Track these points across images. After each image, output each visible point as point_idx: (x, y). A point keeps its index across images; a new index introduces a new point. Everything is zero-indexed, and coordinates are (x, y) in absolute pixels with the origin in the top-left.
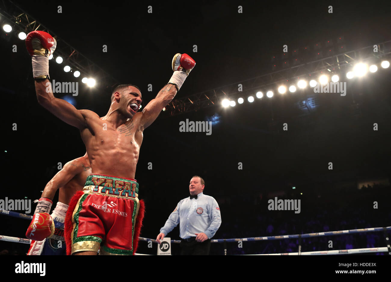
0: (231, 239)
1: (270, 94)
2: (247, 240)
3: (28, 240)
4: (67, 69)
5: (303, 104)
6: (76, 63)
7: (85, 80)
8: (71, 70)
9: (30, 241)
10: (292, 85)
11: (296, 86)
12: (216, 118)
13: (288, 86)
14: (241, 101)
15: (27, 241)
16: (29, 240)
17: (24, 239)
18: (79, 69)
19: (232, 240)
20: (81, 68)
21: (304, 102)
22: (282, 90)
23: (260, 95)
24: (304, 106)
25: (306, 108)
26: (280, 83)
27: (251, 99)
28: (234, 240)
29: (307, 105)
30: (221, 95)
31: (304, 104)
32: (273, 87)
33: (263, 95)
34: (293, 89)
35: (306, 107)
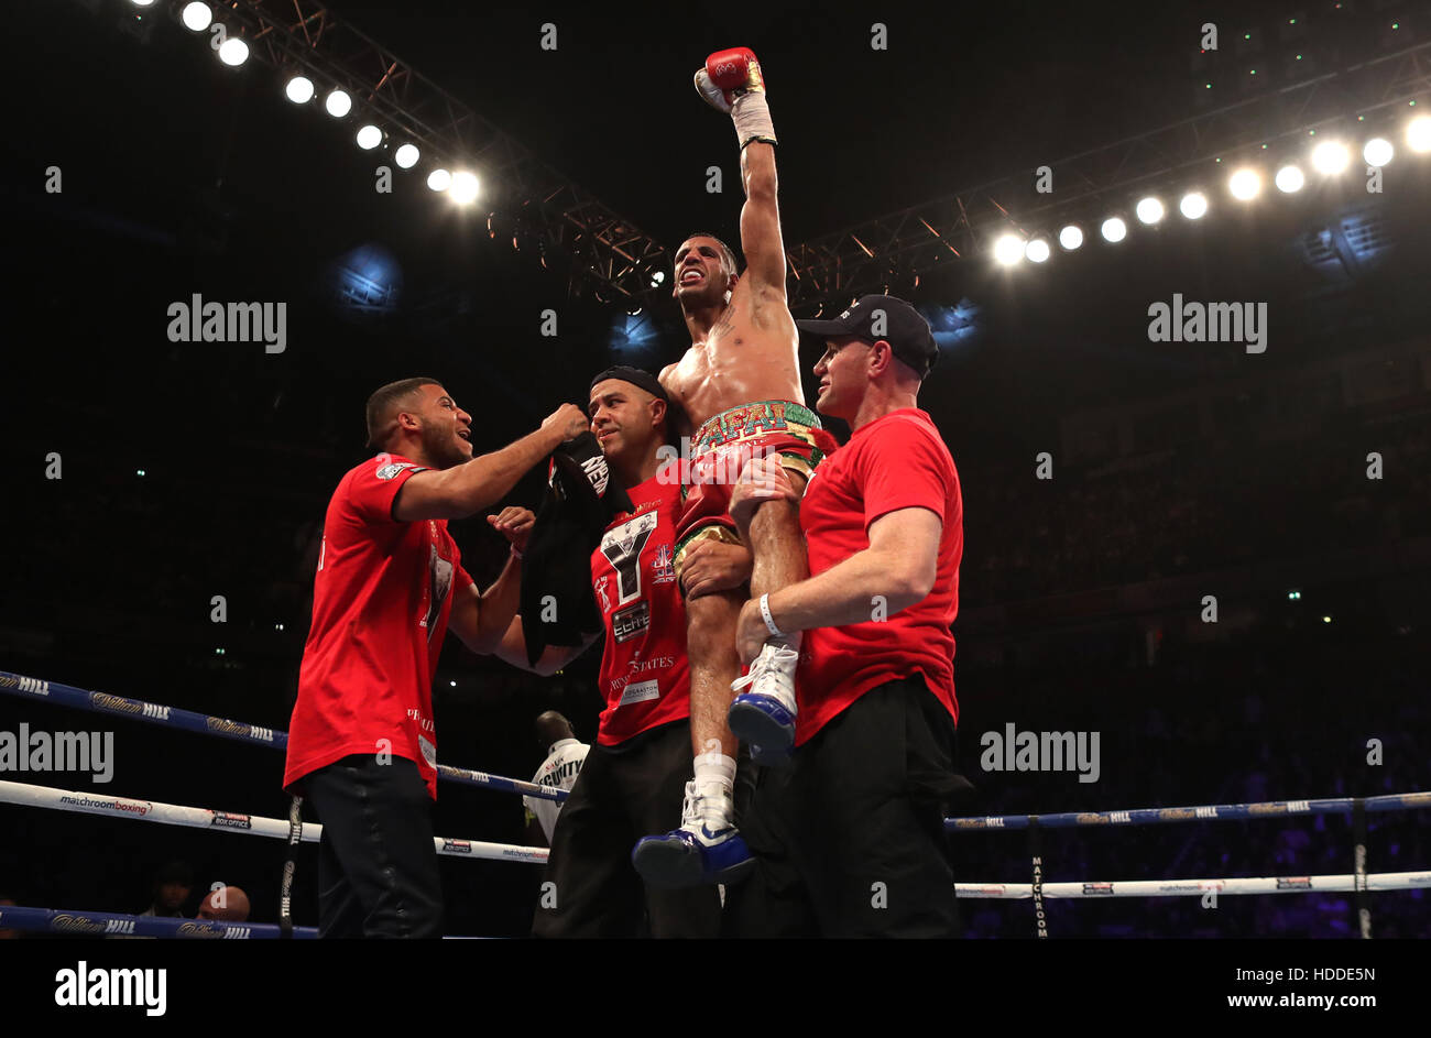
0: (1062, 816)
1: (1194, 206)
2: (1128, 820)
3: (246, 818)
4: (369, 137)
5: (1320, 243)
6: (403, 113)
7: (438, 180)
8: (384, 141)
9: (251, 821)
10: (1288, 162)
11: (1306, 167)
12: (960, 314)
13: (1272, 168)
14: (1072, 237)
15: (241, 824)
16: (249, 818)
17: (230, 816)
18: (415, 135)
19: (1064, 820)
20: (423, 132)
21: (1326, 236)
22: (1245, 184)
23: (1150, 210)
24: (1325, 250)
25: (1336, 261)
26: (1235, 158)
27: (1114, 230)
28: (1074, 819)
29: (1341, 245)
30: (986, 217)
31: (1326, 246)
32: (1207, 175)
33: (1166, 210)
34: (1290, 180)
35: (1338, 254)
